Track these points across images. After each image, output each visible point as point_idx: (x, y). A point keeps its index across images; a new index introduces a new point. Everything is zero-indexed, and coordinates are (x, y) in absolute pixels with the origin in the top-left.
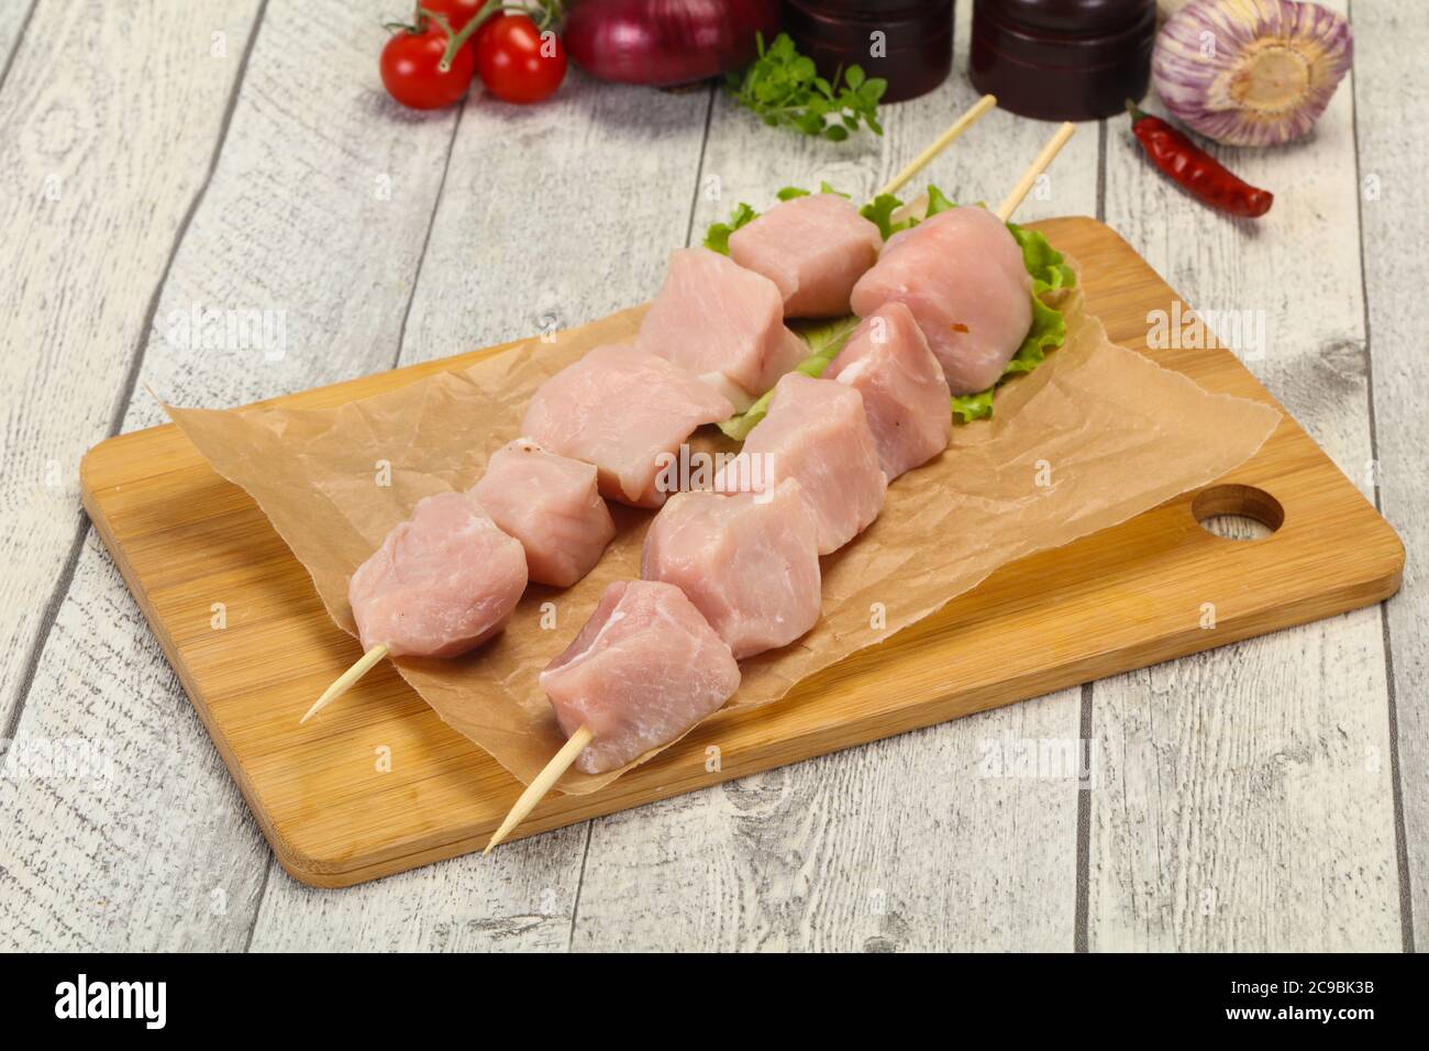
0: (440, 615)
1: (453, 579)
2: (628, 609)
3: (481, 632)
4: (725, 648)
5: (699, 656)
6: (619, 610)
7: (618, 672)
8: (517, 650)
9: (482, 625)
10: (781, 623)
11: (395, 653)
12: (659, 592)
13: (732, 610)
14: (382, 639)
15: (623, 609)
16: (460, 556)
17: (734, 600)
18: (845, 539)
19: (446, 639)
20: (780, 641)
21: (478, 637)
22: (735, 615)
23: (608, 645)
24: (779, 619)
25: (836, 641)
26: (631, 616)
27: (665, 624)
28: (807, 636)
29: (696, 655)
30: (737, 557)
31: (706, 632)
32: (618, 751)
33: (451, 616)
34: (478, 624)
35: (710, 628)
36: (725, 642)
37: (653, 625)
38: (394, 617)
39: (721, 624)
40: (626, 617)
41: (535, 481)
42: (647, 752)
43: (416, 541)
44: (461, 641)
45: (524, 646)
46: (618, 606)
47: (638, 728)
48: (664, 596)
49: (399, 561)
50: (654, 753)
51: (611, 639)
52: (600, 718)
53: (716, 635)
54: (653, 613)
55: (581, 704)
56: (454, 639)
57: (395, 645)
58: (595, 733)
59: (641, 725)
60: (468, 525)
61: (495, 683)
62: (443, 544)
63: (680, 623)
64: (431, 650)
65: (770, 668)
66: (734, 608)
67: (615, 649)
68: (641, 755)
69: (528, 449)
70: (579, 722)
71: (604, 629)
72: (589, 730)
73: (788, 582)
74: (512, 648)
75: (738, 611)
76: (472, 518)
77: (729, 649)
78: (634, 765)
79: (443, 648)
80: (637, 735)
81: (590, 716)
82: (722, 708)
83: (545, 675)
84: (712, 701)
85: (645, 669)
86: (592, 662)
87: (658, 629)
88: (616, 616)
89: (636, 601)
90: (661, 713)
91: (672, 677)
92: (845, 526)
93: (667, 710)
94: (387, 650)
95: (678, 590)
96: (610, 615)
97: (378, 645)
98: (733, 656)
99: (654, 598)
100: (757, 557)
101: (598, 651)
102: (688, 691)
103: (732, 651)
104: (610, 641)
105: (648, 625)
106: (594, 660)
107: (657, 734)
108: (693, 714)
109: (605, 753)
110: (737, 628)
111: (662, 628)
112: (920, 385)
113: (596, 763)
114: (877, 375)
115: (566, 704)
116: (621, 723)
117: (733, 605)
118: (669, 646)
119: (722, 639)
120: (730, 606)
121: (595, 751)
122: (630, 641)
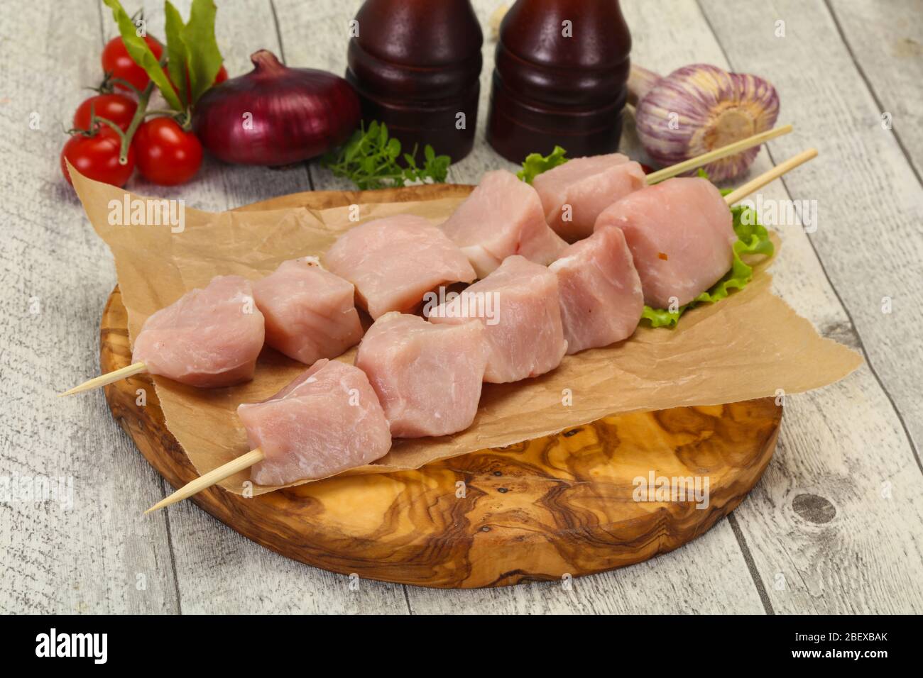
0: (191, 352)
1: (208, 329)
2: (320, 378)
3: (218, 372)
4: (385, 424)
5: (361, 422)
6: (314, 377)
7: (294, 417)
8: (254, 394)
10: (438, 419)
11: (152, 371)
12: (347, 371)
13: (400, 398)
14: (144, 358)
15: (317, 377)
16: (219, 316)
17: (404, 392)
18: (515, 376)
19: (191, 369)
20: (434, 431)
21: (217, 375)
22: (402, 402)
23: (296, 397)
24: (437, 415)
25: (477, 441)
26: (320, 382)
27: (343, 393)
28: (458, 434)
29: (359, 421)
30: (416, 361)
31: (374, 408)
32: (281, 473)
33: (198, 354)
34: (218, 365)
35: (380, 407)
36: (388, 419)
37: (332, 391)
38: (157, 345)
39: (390, 407)
40: (315, 382)
41: (302, 284)
43: (198, 301)
44: (203, 375)
45: (260, 393)
46: (315, 374)
47: (299, 460)
48: (349, 374)
50: (307, 482)
51: (300, 394)
52: (270, 445)
53: (382, 413)
54: (337, 384)
55: (259, 431)
56: (197, 371)
57: (152, 365)
58: (265, 456)
59: (303, 459)
60: (234, 297)
61: (229, 412)
62: (214, 306)
64: (177, 375)
65: (422, 448)
66: (403, 397)
67: (297, 401)
68: (298, 481)
69: (310, 264)
70: (258, 445)
71: (297, 387)
72: (262, 452)
73: (452, 391)
74: (251, 392)
75: (405, 401)
76: (241, 294)
77: (388, 423)
78: (290, 486)
79: (187, 375)
80: (298, 465)
81: (264, 441)
82: (370, 464)
83: (242, 405)
84: (364, 457)
85: (316, 419)
86: (276, 404)
87: (334, 395)
88: (311, 380)
89: (327, 373)
90: (321, 455)
91: (336, 431)
92: (518, 368)
93: (326, 453)
94: (145, 366)
95: (363, 374)
96: (307, 378)
97: (140, 361)
98: (390, 430)
99: (342, 374)
100: (432, 368)
101: (287, 398)
102: (346, 444)
103: (391, 426)
104: (298, 395)
105: (329, 391)
106: (278, 403)
107: (315, 469)
108: (346, 462)
109: (272, 472)
110: (400, 412)
111: (337, 395)
112: (616, 289)
113: (262, 477)
114: (578, 271)
115: (250, 429)
116: (287, 453)
117: (401, 394)
118: (338, 408)
119: (386, 416)
120: (399, 395)
121: (264, 469)
122: (310, 398)
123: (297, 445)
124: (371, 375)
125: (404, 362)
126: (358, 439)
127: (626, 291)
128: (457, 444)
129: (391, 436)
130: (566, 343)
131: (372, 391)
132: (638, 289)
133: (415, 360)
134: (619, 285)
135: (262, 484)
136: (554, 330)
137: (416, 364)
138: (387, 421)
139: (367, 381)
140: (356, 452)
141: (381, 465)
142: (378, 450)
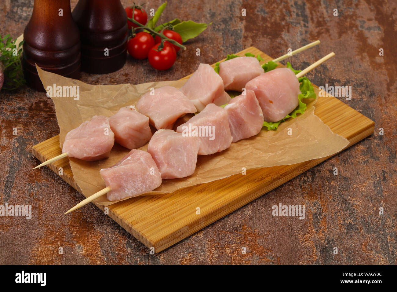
0: (85, 148)
1: (92, 139)
2: (133, 157)
3: (96, 156)
4: (159, 174)
7: (122, 173)
9: (98, 153)
10: (180, 171)
11: (70, 156)
12: (143, 154)
13: (165, 164)
14: (66, 151)
15: (131, 157)
16: (96, 134)
17: (166, 161)
18: (211, 152)
19: (85, 155)
20: (179, 176)
24: (180, 170)
26: (132, 159)
27: (141, 163)
28: (189, 177)
29: (148, 173)
31: (154, 168)
32: (118, 195)
33: (88, 149)
34: (95, 153)
35: (157, 167)
36: (160, 172)
38: (72, 146)
39: (161, 167)
41: (128, 118)
42: (127, 197)
43: (88, 127)
44: (90, 157)
45: (111, 163)
46: (131, 155)
47: (125, 190)
48: (144, 155)
49: (81, 131)
50: (128, 198)
51: (125, 164)
52: (113, 185)
53: (158, 170)
54: (139, 159)
55: (109, 180)
56: (88, 156)
57: (70, 154)
58: (112, 189)
59: (127, 189)
60: (102, 125)
62: (94, 129)
63: (146, 164)
64: (80, 157)
65: (175, 184)
67: (124, 167)
68: (125, 198)
69: (131, 109)
70: (109, 185)
71: (124, 161)
72: (110, 188)
73: (185, 160)
74: (108, 163)
75: (167, 165)
76: (104, 124)
78: (122, 200)
79: (84, 158)
80: (125, 192)
81: (111, 184)
82: (154, 190)
83: (102, 169)
84: (151, 187)
85: (131, 174)
86: (115, 169)
87: (138, 164)
88: (129, 158)
89: (136, 155)
90: (134, 187)
91: (139, 178)
92: (213, 149)
93: (136, 187)
94: (67, 155)
95: (150, 155)
96: (127, 157)
97: (65, 153)
98: (161, 176)
99: (141, 155)
100: (177, 151)
101: (119, 166)
102: (143, 183)
103: (161, 175)
104: (124, 165)
105: (136, 162)
106: (116, 168)
107: (132, 193)
108: (144, 190)
109: (115, 195)
110: (165, 169)
111: (140, 164)
112: (251, 115)
113: (111, 198)
114: (236, 109)
115: (105, 179)
116: (120, 187)
117: (165, 162)
118: (140, 169)
119: (160, 171)
120: (164, 163)
121: (111, 194)
122: (129, 165)
123: (124, 185)
124: (153, 155)
125: (165, 149)
126: (148, 180)
127: (256, 116)
128: (189, 182)
129: (161, 179)
130: (232, 137)
131: (153, 161)
132: (261, 114)
133: (170, 148)
134: (253, 113)
135: (111, 200)
136: (227, 133)
137: (171, 150)
138: (160, 173)
139: (152, 157)
140: (148, 186)
141: (158, 191)
142: (156, 184)
